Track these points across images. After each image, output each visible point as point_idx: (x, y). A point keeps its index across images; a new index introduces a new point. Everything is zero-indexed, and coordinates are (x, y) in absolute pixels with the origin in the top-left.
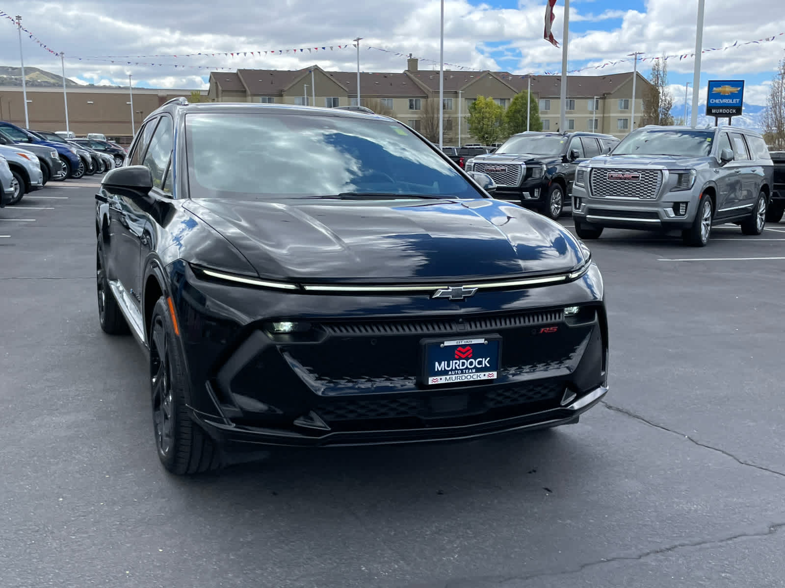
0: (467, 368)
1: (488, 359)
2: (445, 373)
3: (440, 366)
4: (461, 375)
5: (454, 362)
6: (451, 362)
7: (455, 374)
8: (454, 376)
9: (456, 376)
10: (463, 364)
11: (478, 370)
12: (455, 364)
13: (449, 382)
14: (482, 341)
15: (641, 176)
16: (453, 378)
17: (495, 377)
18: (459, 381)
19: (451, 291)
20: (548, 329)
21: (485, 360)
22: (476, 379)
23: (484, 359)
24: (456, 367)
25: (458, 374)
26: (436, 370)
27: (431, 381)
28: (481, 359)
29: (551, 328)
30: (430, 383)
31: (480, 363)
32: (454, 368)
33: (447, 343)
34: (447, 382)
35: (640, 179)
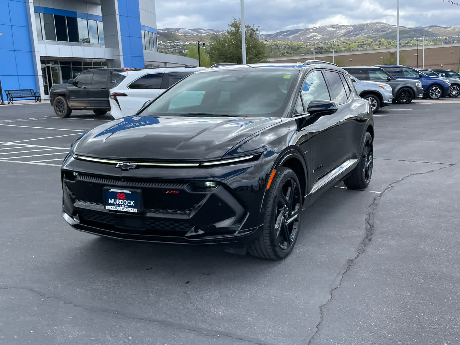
0: (123, 204)
1: (133, 202)
2: (113, 205)
3: (111, 201)
4: (121, 207)
5: (117, 200)
6: (116, 200)
9: (119, 207)
11: (129, 207)
12: (118, 201)
14: (128, 192)
16: (117, 208)
17: (136, 212)
18: (120, 210)
20: (172, 191)
22: (128, 211)
23: (131, 201)
24: (118, 203)
26: (110, 203)
28: (130, 201)
29: (174, 192)
30: (107, 208)
31: (130, 203)
32: (117, 203)
33: (112, 190)
34: (114, 209)
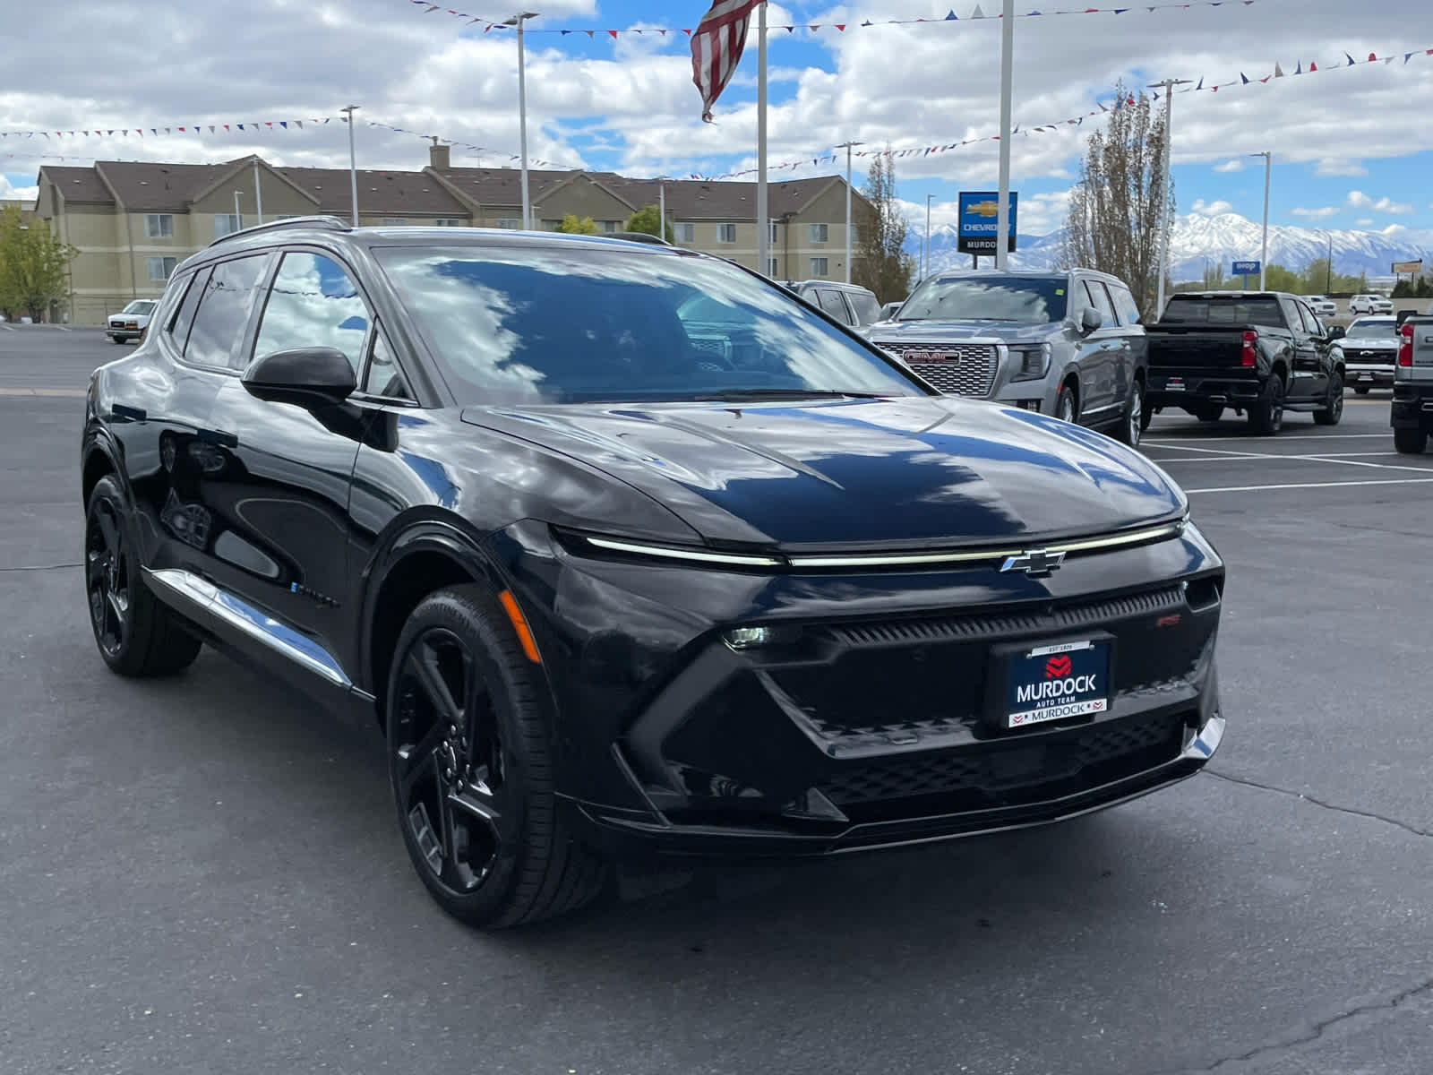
0: (1064, 695)
1: (1094, 676)
2: (1030, 705)
3: (1024, 693)
4: (1055, 708)
5: (1045, 684)
6: (1041, 684)
7: (1046, 706)
8: (1045, 711)
9: (1049, 709)
10: (1058, 687)
11: (1080, 697)
12: (1047, 688)
13: (1038, 721)
14: (1085, 645)
15: (961, 356)
16: (1044, 714)
17: (1104, 708)
18: (1052, 718)
19: (1029, 558)
21: (1089, 679)
22: (1078, 714)
23: (1087, 677)
24: (1047, 694)
25: (1050, 706)
26: (1019, 701)
27: (1015, 720)
28: (1083, 678)
30: (1012, 724)
31: (1082, 684)
32: (1044, 696)
33: (1036, 652)
34: (1035, 721)
35: (960, 361)
